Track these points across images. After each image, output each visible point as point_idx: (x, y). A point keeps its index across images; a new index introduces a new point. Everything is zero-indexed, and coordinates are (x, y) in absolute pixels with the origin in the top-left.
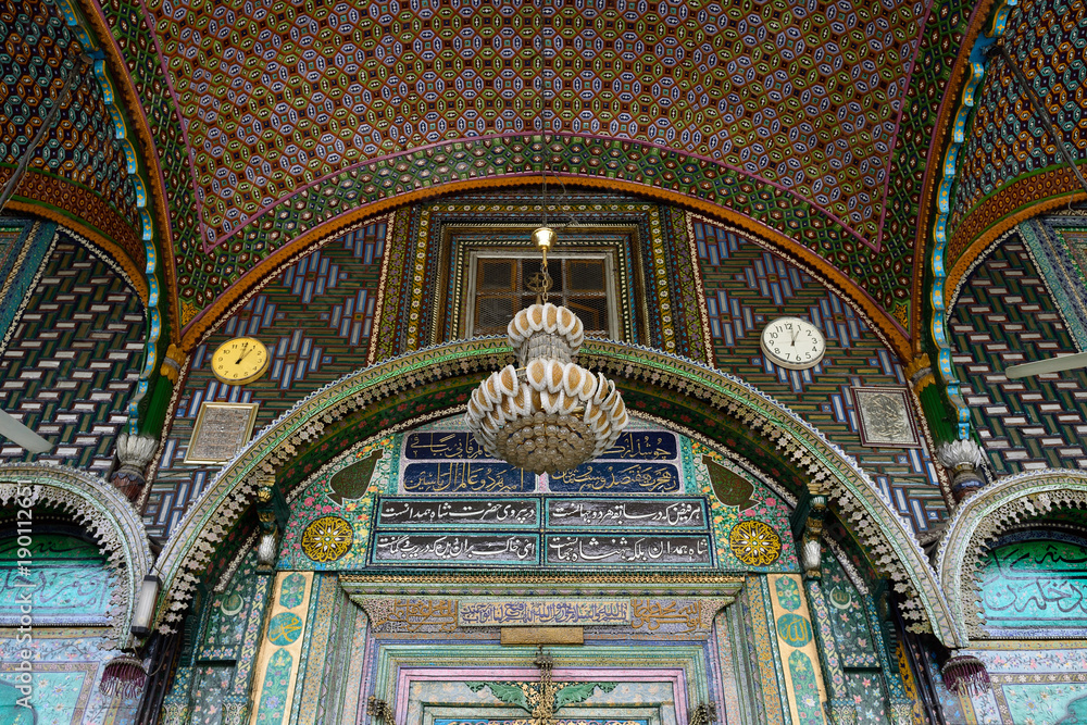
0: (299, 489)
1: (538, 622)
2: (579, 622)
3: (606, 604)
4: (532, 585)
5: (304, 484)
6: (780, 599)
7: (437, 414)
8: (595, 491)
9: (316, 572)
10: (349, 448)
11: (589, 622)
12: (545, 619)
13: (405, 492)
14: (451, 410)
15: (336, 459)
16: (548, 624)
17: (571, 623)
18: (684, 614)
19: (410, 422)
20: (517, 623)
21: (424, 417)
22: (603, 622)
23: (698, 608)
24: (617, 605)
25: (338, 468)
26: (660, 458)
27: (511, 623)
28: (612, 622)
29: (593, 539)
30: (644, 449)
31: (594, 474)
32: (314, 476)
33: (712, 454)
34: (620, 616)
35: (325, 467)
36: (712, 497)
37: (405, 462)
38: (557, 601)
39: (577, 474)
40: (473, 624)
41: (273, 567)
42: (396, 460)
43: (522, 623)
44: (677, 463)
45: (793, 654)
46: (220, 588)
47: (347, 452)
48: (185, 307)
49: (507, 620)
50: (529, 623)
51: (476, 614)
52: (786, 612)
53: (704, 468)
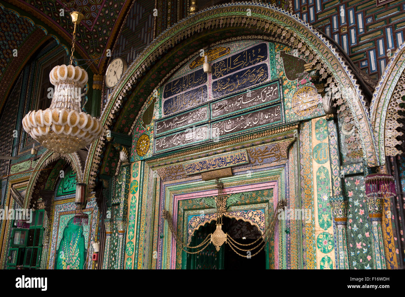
0: (133, 125)
1: (212, 169)
2: (228, 166)
3: (236, 154)
4: (207, 151)
5: (135, 122)
6: (317, 134)
7: (172, 71)
8: (231, 92)
9: (142, 161)
10: (145, 101)
11: (232, 165)
12: (214, 166)
13: (164, 116)
14: (177, 67)
15: (142, 108)
16: (216, 168)
17: (224, 166)
18: (273, 152)
19: (163, 80)
20: (205, 170)
21: (168, 75)
22: (237, 164)
23: (278, 148)
24: (241, 154)
25: (144, 111)
26: (259, 62)
27: (203, 171)
28: (241, 163)
29: (230, 121)
30: (253, 58)
31: (230, 82)
32: (137, 118)
33: (286, 49)
34: (243, 159)
35: (140, 113)
36: (284, 77)
37: (164, 100)
38: (217, 156)
39: (223, 85)
40: (191, 173)
41: (129, 162)
42: (160, 101)
43: (207, 170)
44: (268, 62)
45: (319, 168)
46: (116, 174)
47: (145, 103)
48: (94, 57)
49: (201, 169)
50: (209, 169)
51: (191, 169)
52: (319, 142)
53: (281, 60)
